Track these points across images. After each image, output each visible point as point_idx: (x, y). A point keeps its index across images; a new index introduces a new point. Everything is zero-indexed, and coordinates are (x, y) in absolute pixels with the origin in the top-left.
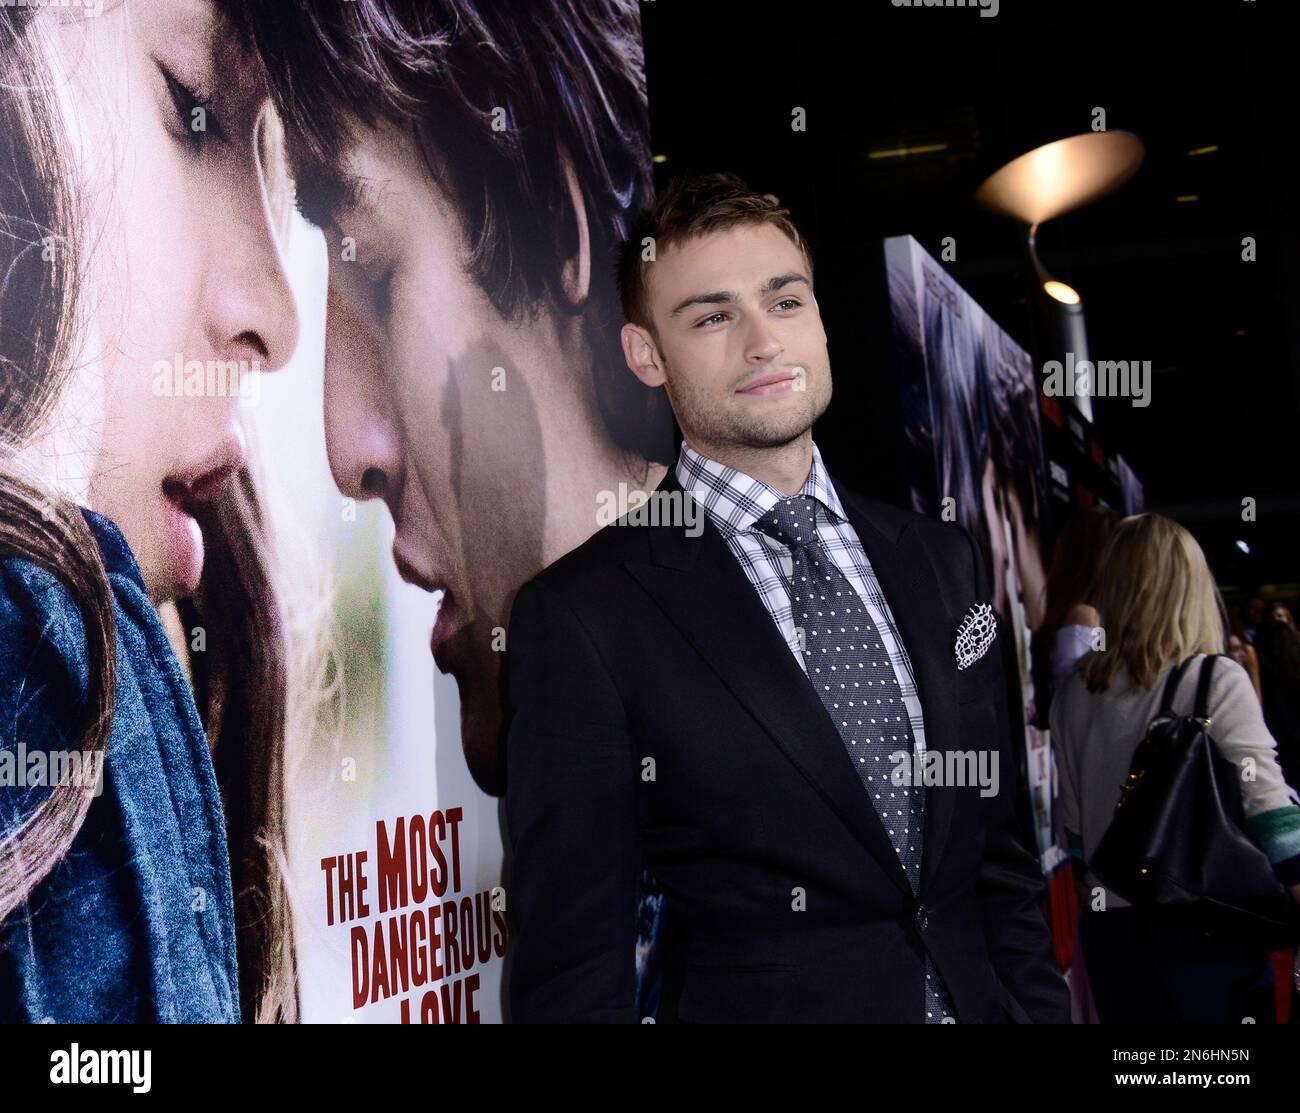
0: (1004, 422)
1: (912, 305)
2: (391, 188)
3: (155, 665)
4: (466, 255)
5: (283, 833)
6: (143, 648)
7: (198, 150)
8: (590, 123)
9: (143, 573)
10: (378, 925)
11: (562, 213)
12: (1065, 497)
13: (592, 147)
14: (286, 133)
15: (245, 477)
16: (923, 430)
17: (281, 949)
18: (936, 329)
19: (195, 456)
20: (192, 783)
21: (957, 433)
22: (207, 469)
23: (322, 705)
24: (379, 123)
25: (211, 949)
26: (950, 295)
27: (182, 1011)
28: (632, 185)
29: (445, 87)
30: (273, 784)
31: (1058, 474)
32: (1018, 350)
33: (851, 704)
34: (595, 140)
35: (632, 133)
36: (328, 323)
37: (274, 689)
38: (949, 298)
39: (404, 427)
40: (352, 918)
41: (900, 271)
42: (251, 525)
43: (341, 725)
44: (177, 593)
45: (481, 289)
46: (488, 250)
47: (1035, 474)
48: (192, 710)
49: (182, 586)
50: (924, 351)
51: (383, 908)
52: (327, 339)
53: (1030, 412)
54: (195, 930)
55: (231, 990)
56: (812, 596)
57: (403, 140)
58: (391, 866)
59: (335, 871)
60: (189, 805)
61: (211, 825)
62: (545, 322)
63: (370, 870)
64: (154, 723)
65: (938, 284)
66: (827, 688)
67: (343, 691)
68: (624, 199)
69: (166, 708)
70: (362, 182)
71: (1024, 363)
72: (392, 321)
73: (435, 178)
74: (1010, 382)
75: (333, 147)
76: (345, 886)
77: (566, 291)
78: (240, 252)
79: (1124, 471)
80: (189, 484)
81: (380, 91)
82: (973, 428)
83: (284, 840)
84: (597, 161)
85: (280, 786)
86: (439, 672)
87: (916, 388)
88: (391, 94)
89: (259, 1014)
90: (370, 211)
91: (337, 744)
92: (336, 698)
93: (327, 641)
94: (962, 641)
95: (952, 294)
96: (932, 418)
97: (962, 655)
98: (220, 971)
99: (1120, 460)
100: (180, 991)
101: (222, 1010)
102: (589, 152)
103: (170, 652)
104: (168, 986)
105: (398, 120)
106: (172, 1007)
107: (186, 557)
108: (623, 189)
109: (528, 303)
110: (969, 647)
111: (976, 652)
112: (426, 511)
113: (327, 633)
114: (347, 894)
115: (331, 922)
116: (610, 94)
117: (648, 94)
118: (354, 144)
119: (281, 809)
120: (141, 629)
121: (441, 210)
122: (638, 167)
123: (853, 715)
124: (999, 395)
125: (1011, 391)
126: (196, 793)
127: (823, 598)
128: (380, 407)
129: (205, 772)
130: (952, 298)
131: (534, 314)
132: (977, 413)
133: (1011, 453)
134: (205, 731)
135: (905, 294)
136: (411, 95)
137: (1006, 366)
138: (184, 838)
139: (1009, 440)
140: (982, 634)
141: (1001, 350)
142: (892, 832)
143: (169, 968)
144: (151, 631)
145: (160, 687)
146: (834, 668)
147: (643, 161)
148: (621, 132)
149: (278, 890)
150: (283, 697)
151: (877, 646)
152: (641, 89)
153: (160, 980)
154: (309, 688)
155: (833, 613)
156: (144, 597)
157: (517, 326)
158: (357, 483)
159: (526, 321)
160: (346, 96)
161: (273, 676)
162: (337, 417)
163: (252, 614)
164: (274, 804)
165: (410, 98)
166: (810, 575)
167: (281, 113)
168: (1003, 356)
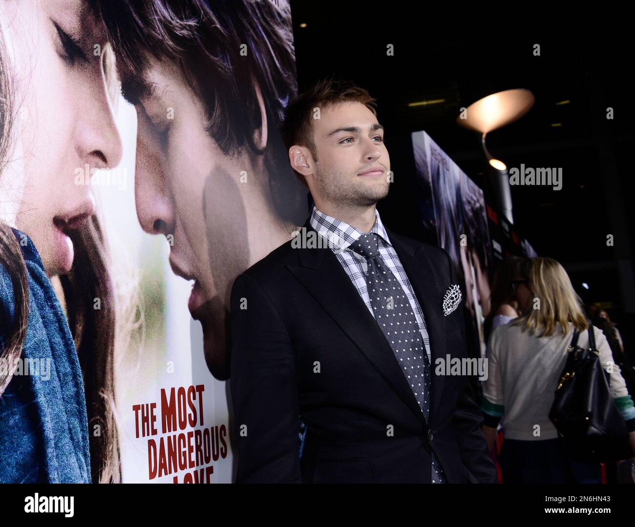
0: (470, 220)
1: (425, 163)
2: (168, 89)
3: (48, 306)
4: (206, 123)
5: (113, 392)
6: (43, 297)
7: (73, 64)
8: (267, 66)
9: (43, 261)
10: (162, 439)
11: (253, 107)
12: (500, 257)
13: (268, 78)
14: (117, 59)
15: (95, 219)
16: (431, 222)
17: (112, 448)
18: (437, 175)
19: (70, 207)
20: (67, 364)
21: (447, 224)
22: (76, 214)
23: (133, 331)
24: (163, 58)
25: (76, 446)
26: (443, 161)
27: (61, 476)
28: (288, 97)
29: (196, 44)
30: (108, 367)
31: (497, 246)
32: (476, 188)
33: (396, 333)
34: (269, 74)
35: (288, 73)
36: (137, 149)
37: (109, 322)
38: (443, 162)
39: (175, 201)
40: (148, 435)
41: (419, 148)
42: (97, 242)
43: (143, 341)
44: (60, 272)
45: (214, 140)
46: (217, 121)
47: (486, 246)
48: (67, 329)
49: (63, 269)
50: (431, 185)
51: (164, 431)
52: (137, 157)
53: (483, 217)
54: (68, 436)
55: (86, 466)
56: (377, 281)
57: (175, 67)
58: (168, 411)
59: (140, 412)
60: (65, 375)
61: (76, 385)
62: (245, 158)
63: (158, 412)
64: (48, 334)
65: (437, 154)
66: (384, 325)
67: (144, 325)
68: (284, 103)
69: (54, 327)
70: (154, 85)
71: (479, 194)
72: (169, 151)
73: (191, 86)
74: (473, 202)
75: (140, 68)
76: (145, 419)
77: (255, 143)
78: (93, 113)
79: (528, 247)
80: (67, 221)
81: (163, 44)
82: (455, 222)
83: (114, 395)
84: (270, 84)
85: (112, 369)
86: (193, 319)
87: (428, 202)
88: (169, 46)
89: (101, 479)
90: (158, 99)
91: (141, 350)
92: (140, 328)
93: (136, 300)
94: (446, 302)
95: (444, 159)
96: (435, 216)
97: (446, 309)
98: (81, 457)
99: (526, 242)
100: (60, 466)
101: (82, 476)
102: (266, 80)
103: (56, 300)
104: (54, 463)
105: (173, 58)
106: (56, 473)
107: (65, 255)
108: (283, 98)
109: (237, 148)
110: (449, 305)
111: (453, 307)
112: (186, 242)
113: (136, 296)
114: (146, 423)
115: (138, 436)
116: (277, 54)
117: (295, 56)
118: (150, 67)
119: (112, 379)
120: (41, 288)
121: (193, 101)
122: (291, 89)
123: (396, 338)
124: (468, 208)
125: (473, 205)
126: (69, 369)
127: (382, 282)
128: (162, 191)
129: (73, 359)
130: (445, 161)
131: (239, 153)
132: (457, 216)
133: (474, 235)
134: (74, 339)
135: (421, 158)
136: (178, 46)
137: (470, 194)
138: (62, 391)
139: (473, 229)
140: (455, 299)
141: (468, 187)
142: (416, 394)
143: (55, 454)
144: (47, 289)
145: (51, 316)
146: (387, 316)
147: (294, 86)
148: (282, 72)
149: (110, 419)
150: (114, 325)
151: (407, 305)
152: (292, 53)
153: (50, 460)
154: (127, 322)
155: (387, 289)
156: (43, 273)
157: (231, 158)
158: (151, 226)
159: (236, 156)
160: (147, 45)
161: (109, 315)
162: (141, 194)
163: (98, 284)
164: (109, 377)
165: (179, 48)
166: (376, 271)
167: (114, 50)
168: (469, 190)
